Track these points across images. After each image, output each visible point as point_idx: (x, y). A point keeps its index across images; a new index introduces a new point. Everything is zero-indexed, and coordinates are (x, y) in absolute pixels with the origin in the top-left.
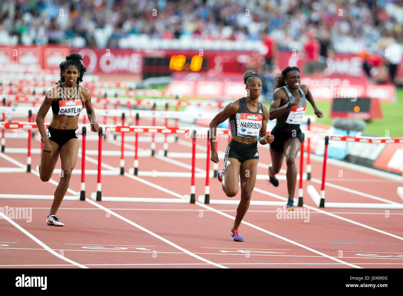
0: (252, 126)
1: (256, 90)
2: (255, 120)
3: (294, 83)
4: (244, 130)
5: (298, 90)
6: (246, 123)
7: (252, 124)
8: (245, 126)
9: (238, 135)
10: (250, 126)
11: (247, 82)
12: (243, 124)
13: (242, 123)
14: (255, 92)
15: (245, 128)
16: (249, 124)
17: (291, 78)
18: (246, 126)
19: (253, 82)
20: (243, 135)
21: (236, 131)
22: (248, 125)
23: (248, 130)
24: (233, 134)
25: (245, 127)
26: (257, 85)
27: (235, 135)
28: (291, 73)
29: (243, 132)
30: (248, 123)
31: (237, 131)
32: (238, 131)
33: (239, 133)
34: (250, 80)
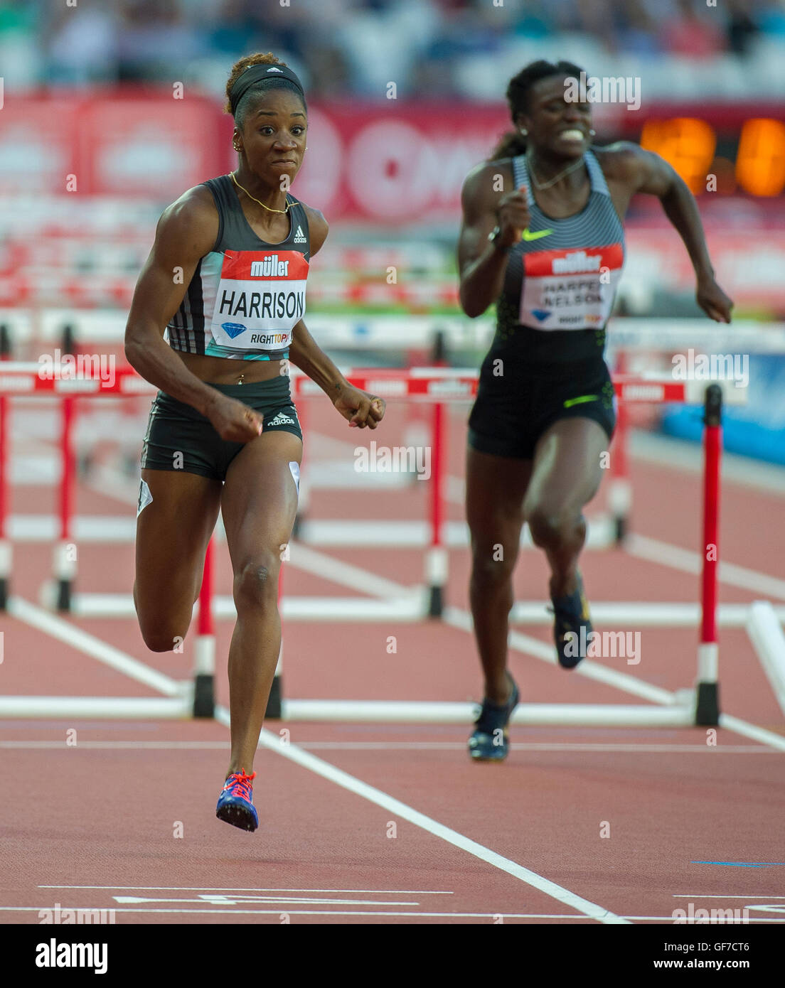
0: (271, 307)
1: (282, 151)
2: (278, 278)
3: (559, 133)
4: (234, 330)
5: (578, 165)
6: (243, 296)
7: (267, 300)
8: (238, 308)
9: (208, 353)
10: (260, 307)
11: (242, 110)
12: (231, 303)
13: (228, 298)
14: (276, 158)
15: (238, 319)
16: (256, 300)
17: (549, 107)
18: (244, 309)
19: (270, 114)
20: (231, 351)
21: (200, 333)
22: (253, 305)
23: (252, 324)
24: (185, 349)
25: (240, 313)
26: (285, 130)
27: (194, 351)
28: (544, 87)
29: (232, 337)
30: (254, 295)
31: (203, 333)
32: (210, 332)
33: (213, 344)
34: (254, 105)
